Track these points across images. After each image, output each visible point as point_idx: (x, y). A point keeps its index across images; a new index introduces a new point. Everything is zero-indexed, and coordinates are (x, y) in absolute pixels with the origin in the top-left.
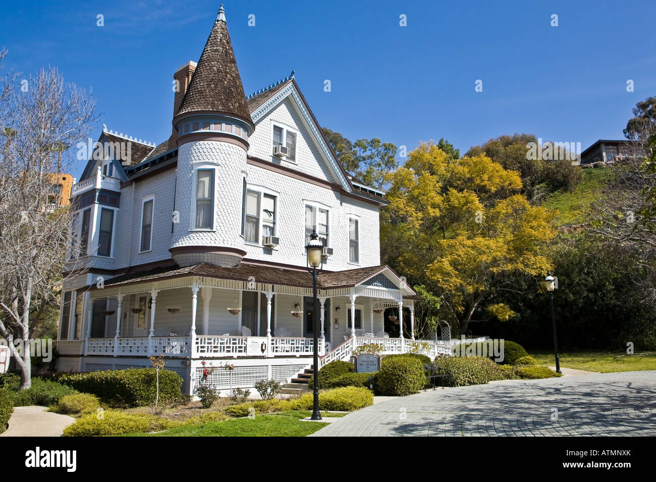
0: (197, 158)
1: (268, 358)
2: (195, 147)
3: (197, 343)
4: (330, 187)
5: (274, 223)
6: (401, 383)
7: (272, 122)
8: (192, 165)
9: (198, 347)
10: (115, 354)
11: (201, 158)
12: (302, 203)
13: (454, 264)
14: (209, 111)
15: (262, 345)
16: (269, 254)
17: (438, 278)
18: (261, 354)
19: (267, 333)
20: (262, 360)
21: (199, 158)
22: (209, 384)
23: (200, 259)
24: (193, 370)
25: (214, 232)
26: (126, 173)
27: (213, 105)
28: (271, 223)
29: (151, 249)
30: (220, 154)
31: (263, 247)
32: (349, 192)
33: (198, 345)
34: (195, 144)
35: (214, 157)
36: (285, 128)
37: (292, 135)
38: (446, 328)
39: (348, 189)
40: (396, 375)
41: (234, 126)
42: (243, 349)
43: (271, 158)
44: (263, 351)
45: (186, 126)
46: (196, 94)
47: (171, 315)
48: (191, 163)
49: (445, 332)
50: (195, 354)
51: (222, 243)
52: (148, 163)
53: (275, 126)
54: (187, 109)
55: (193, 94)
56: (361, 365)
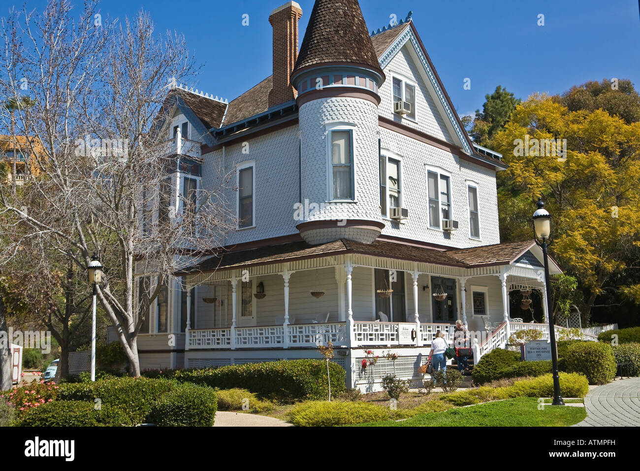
0: (329, 117)
1: (418, 347)
2: (326, 105)
3: (354, 330)
4: (449, 149)
5: (399, 192)
6: (598, 370)
7: (391, 73)
8: (324, 126)
9: (355, 334)
10: (233, 346)
11: (334, 117)
12: (424, 168)
13: (586, 237)
14: (342, 62)
15: (412, 332)
16: (397, 229)
17: (570, 255)
18: (410, 342)
19: (415, 319)
20: (413, 349)
21: (332, 118)
22: (367, 376)
23: (340, 234)
24: (353, 361)
25: (355, 203)
26: (213, 135)
27: (346, 56)
28: (395, 192)
29: (254, 225)
30: (355, 112)
31: (391, 220)
32: (468, 154)
33: (355, 332)
34: (326, 101)
35: (349, 116)
36: (404, 80)
37: (410, 88)
38: (574, 314)
39: (468, 152)
40: (591, 362)
41: (367, 79)
42: (395, 337)
43: (393, 116)
44: (413, 339)
45: (311, 80)
46: (322, 41)
47: (314, 298)
48: (323, 123)
49: (573, 319)
50: (354, 343)
51: (364, 215)
52: (244, 123)
53: (394, 78)
54: (313, 60)
55: (318, 42)
56: (529, 352)
